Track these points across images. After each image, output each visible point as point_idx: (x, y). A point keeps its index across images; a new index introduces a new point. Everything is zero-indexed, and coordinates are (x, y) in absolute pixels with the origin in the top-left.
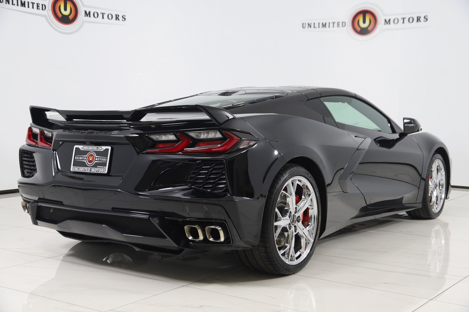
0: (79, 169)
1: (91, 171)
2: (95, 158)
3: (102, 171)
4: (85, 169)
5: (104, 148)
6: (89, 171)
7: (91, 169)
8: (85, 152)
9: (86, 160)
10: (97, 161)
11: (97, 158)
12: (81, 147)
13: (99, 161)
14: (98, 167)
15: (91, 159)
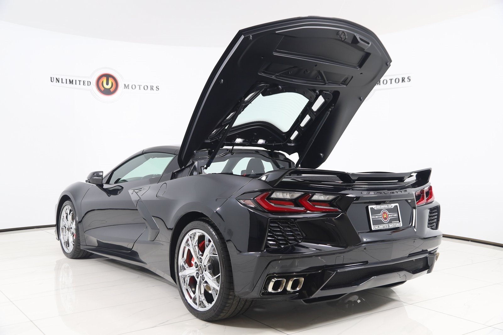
0: (379, 227)
1: (389, 227)
2: (388, 214)
3: (398, 225)
4: (384, 226)
5: (393, 205)
6: (387, 227)
7: (389, 225)
8: (379, 211)
9: (381, 218)
10: (391, 217)
11: (389, 214)
12: (374, 207)
13: (392, 217)
14: (393, 222)
15: (385, 217)
